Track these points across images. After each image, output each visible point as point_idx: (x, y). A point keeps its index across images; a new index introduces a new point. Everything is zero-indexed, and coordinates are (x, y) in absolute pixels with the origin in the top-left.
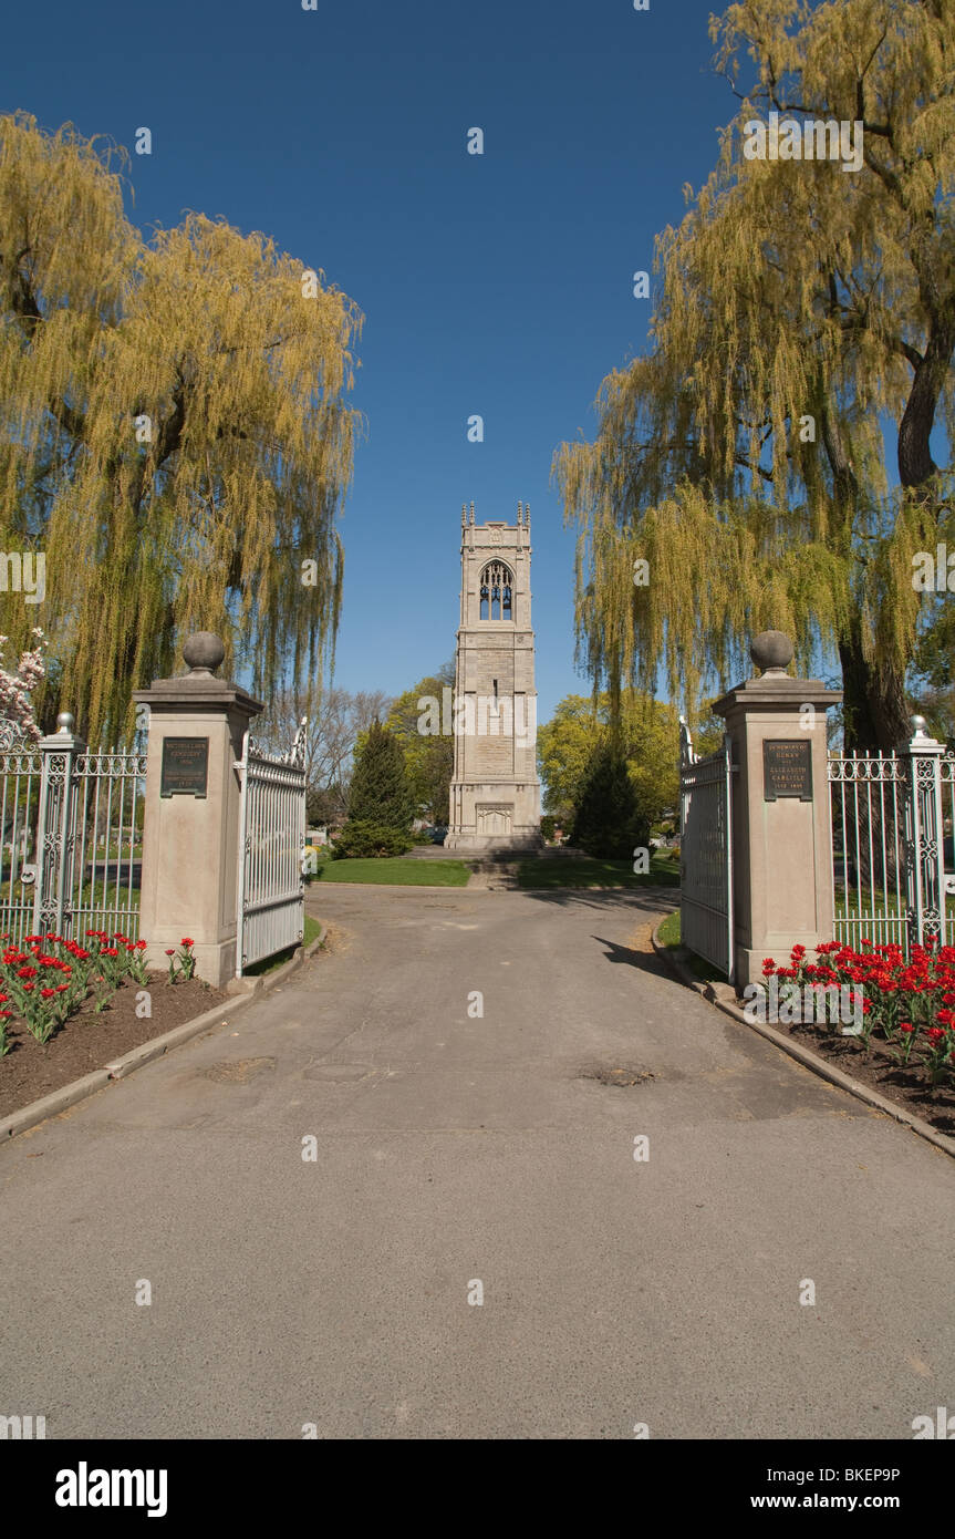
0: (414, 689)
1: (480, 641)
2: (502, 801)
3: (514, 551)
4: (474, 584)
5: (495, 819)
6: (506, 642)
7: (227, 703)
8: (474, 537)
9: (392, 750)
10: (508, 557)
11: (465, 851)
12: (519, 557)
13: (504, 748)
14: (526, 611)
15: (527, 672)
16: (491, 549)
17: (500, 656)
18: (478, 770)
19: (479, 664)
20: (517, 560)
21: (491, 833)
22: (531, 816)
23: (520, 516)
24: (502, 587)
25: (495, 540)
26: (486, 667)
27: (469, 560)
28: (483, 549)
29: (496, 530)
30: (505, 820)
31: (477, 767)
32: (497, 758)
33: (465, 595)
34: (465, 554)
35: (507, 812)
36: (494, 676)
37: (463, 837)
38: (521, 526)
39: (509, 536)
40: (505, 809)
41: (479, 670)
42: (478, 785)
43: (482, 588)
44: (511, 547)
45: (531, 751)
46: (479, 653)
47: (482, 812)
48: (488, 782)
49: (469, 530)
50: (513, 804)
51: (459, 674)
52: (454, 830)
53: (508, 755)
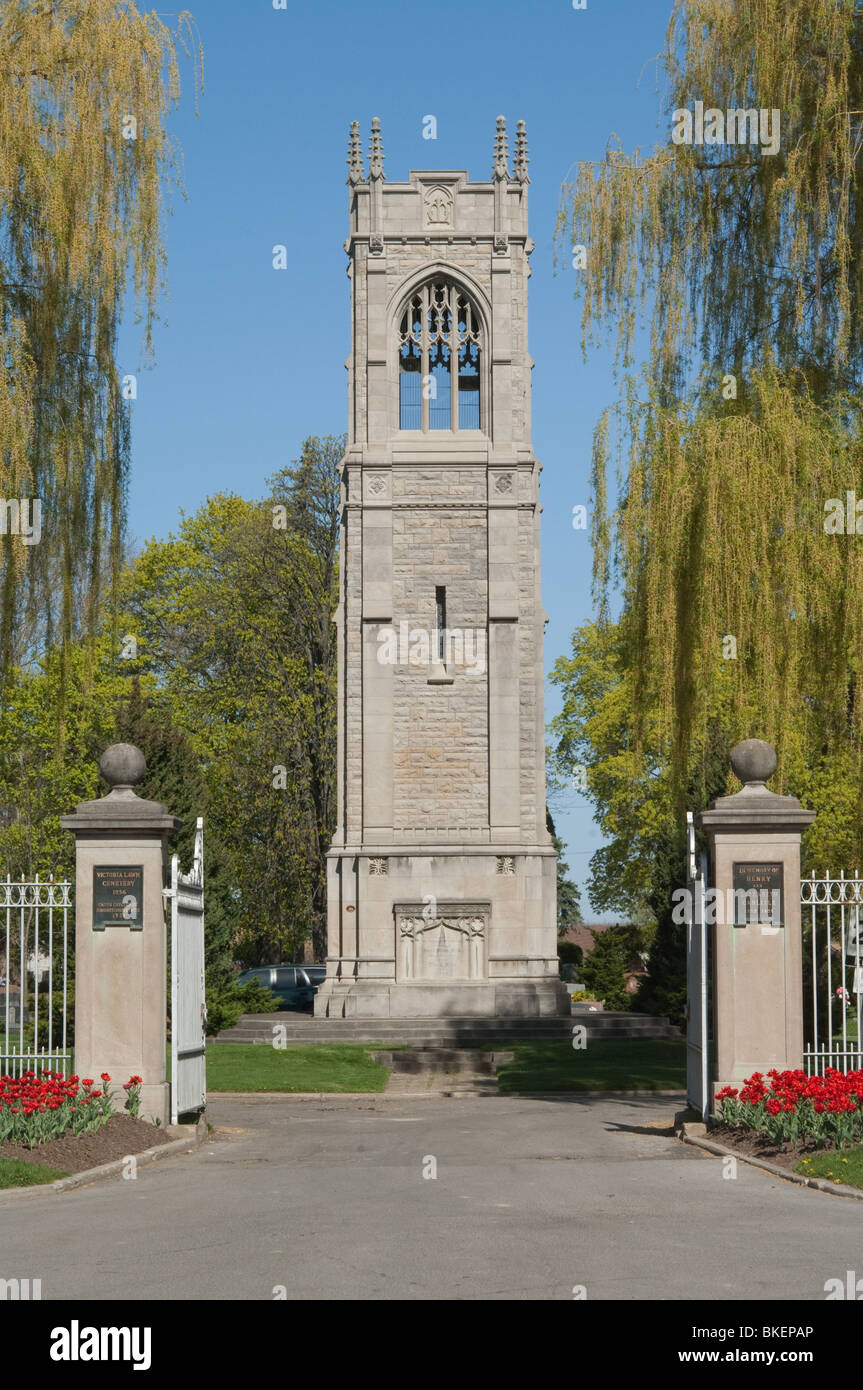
0: (177, 533)
1: (399, 485)
2: (460, 896)
3: (486, 247)
4: (384, 338)
5: (442, 940)
6: (468, 488)
7: (163, 830)
8: (381, 212)
9: (179, 770)
10: (471, 265)
11: (370, 1025)
12: (498, 264)
13: (465, 761)
14: (519, 406)
15: (521, 565)
16: (427, 244)
17: (452, 526)
18: (398, 818)
19: (399, 547)
20: (493, 272)
21: (432, 978)
22: (535, 933)
23: (501, 156)
24: (455, 339)
25: (435, 220)
26: (416, 552)
27: (368, 273)
28: (404, 244)
29: (438, 194)
30: (470, 946)
31: (396, 811)
32: (447, 788)
33: (361, 368)
34: (358, 257)
35: (473, 924)
36: (437, 577)
37: (364, 988)
38: (504, 182)
39: (472, 208)
40: (467, 918)
41: (398, 561)
42: (399, 856)
43: (403, 344)
44: (479, 238)
45: (532, 768)
46: (399, 518)
47: (410, 925)
48: (424, 849)
49: (369, 193)
50: (489, 904)
51: (346, 572)
52: (339, 972)
53: (473, 780)
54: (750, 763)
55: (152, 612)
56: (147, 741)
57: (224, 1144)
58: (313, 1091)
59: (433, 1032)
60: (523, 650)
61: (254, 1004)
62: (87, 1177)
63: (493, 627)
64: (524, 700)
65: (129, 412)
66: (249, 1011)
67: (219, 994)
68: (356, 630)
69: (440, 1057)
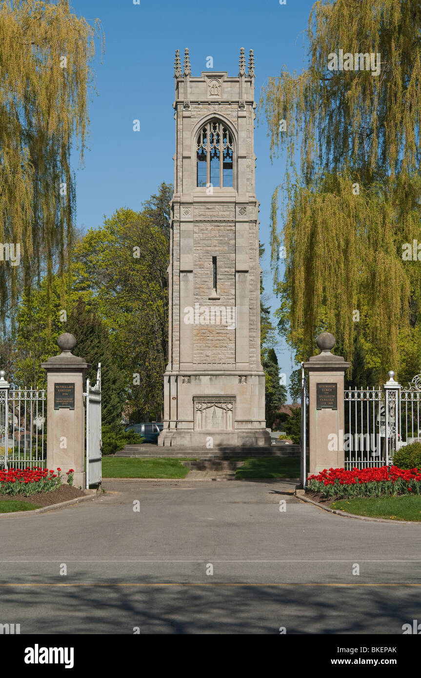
0: (103, 226)
1: (197, 212)
2: (222, 393)
3: (235, 106)
4: (190, 146)
5: (214, 412)
6: (226, 213)
8: (189, 90)
10: (228, 114)
11: (182, 450)
12: (241, 114)
13: (225, 334)
14: (250, 177)
15: (250, 247)
16: (209, 104)
17: (220, 230)
18: (195, 358)
19: (196, 239)
20: (238, 117)
21: (210, 429)
22: (255, 410)
23: (242, 66)
24: (221, 147)
25: (213, 94)
26: (204, 241)
27: (183, 117)
28: (199, 104)
29: (214, 82)
30: (226, 415)
31: (195, 355)
32: (217, 345)
33: (180, 160)
34: (179, 110)
35: (228, 406)
36: (213, 252)
37: (179, 433)
38: (243, 77)
39: (229, 89)
40: (225, 403)
41: (195, 245)
42: (196, 376)
43: (199, 149)
44: (232, 102)
45: (254, 337)
46: (196, 226)
47: (200, 406)
48: (207, 372)
49: (183, 82)
50: (235, 397)
51: (173, 250)
52: (169, 427)
53: (228, 342)
54: (324, 342)
55: (91, 262)
56: (85, 324)
57: (108, 497)
58: (154, 478)
59: (210, 453)
60: (251, 285)
61: (132, 440)
62: (49, 508)
63: (237, 275)
64: (251, 307)
65: (75, 185)
66: (130, 443)
67: (116, 436)
68: (177, 276)
69: (214, 464)
